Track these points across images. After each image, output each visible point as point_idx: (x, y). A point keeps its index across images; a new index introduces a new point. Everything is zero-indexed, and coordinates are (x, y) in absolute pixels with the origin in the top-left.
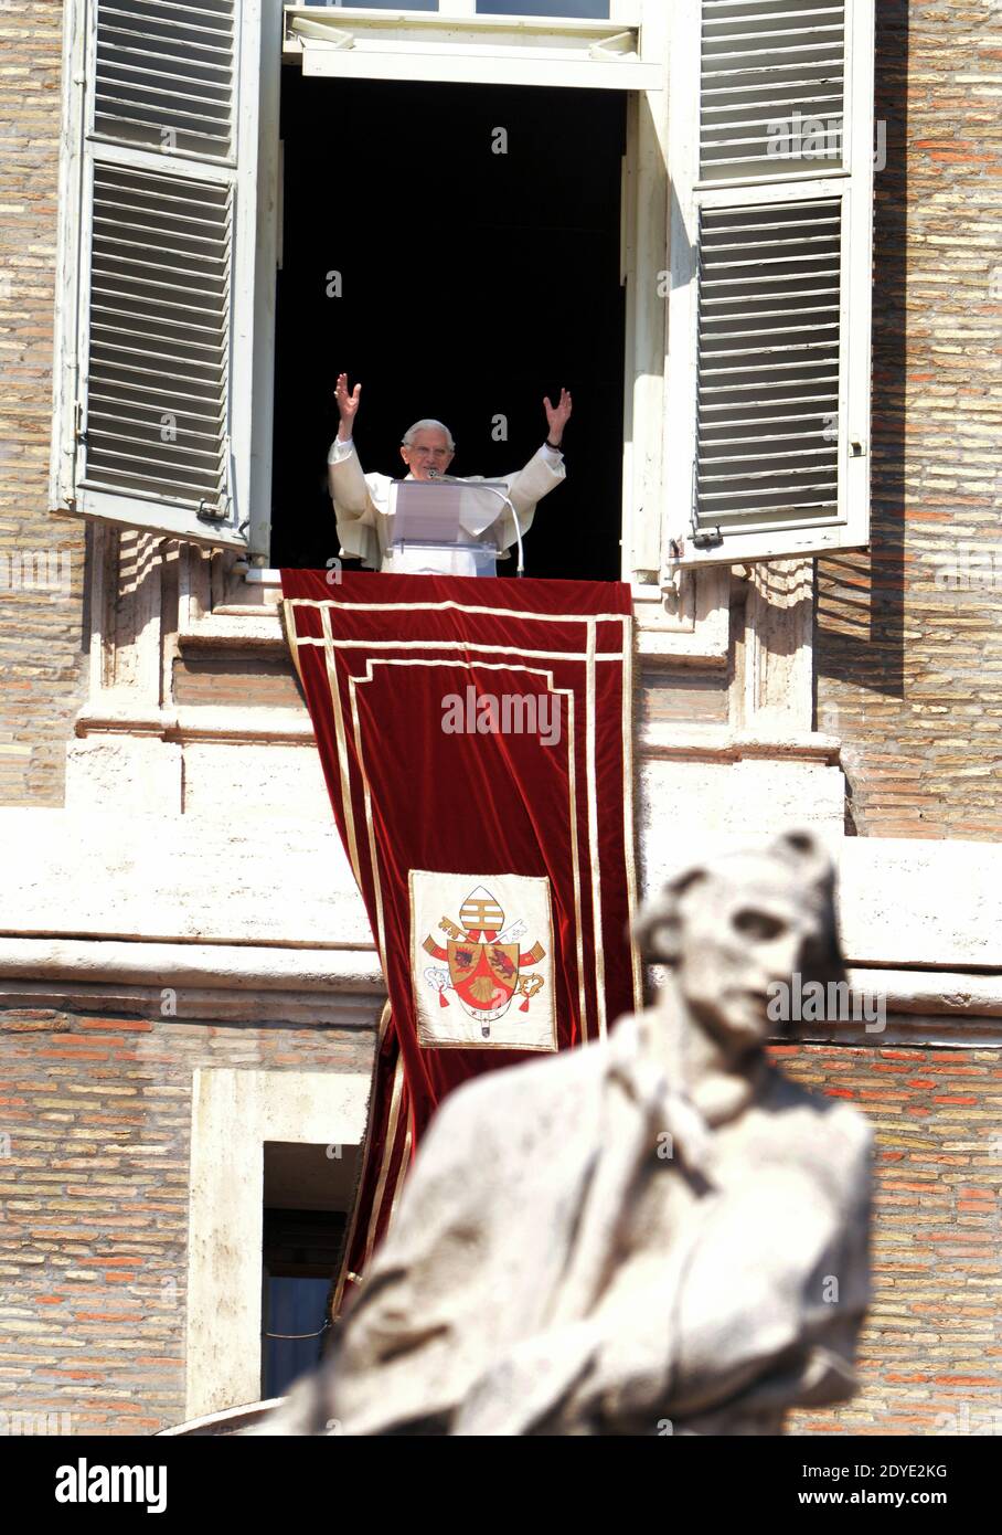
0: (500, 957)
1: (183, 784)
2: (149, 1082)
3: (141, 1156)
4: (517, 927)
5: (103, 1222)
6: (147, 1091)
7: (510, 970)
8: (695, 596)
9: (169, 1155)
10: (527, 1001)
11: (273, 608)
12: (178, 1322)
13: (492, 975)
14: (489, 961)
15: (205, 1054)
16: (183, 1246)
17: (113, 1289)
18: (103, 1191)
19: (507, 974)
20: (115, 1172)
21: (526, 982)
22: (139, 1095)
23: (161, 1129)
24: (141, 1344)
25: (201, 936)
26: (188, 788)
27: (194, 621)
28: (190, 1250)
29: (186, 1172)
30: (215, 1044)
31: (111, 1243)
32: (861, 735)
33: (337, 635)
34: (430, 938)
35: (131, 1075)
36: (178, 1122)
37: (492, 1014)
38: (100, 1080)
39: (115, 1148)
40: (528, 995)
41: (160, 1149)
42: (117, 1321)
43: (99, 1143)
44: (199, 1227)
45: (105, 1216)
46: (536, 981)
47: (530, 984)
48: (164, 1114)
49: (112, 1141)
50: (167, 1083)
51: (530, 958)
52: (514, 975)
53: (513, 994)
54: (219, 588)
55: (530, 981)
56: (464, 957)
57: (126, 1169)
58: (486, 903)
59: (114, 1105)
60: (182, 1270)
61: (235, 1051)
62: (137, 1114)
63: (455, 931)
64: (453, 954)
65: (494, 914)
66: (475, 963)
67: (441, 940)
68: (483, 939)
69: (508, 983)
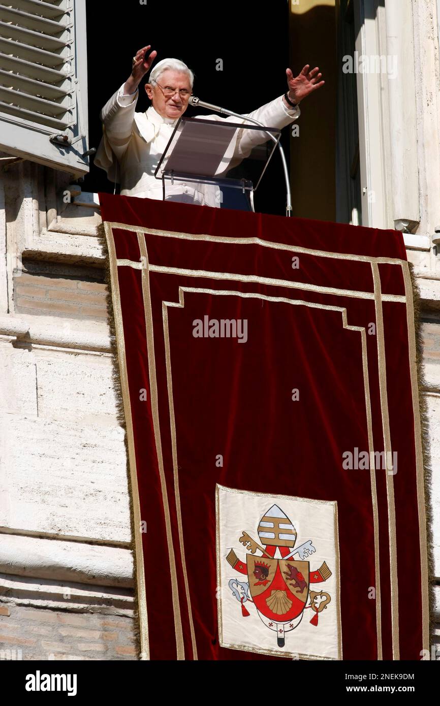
0: (294, 573)
4: (308, 546)
7: (302, 585)
10: (317, 614)
13: (287, 589)
14: (284, 575)
15: (56, 641)
19: (299, 589)
21: (315, 598)
25: (62, 533)
26: (40, 393)
27: (36, 237)
33: (152, 261)
34: (232, 551)
37: (287, 627)
40: (317, 610)
46: (324, 598)
47: (319, 600)
51: (320, 576)
52: (305, 590)
53: (304, 607)
55: (319, 597)
56: (261, 570)
58: (281, 521)
63: (254, 547)
64: (251, 569)
65: (288, 532)
66: (271, 577)
67: (242, 554)
68: (278, 555)
69: (301, 597)
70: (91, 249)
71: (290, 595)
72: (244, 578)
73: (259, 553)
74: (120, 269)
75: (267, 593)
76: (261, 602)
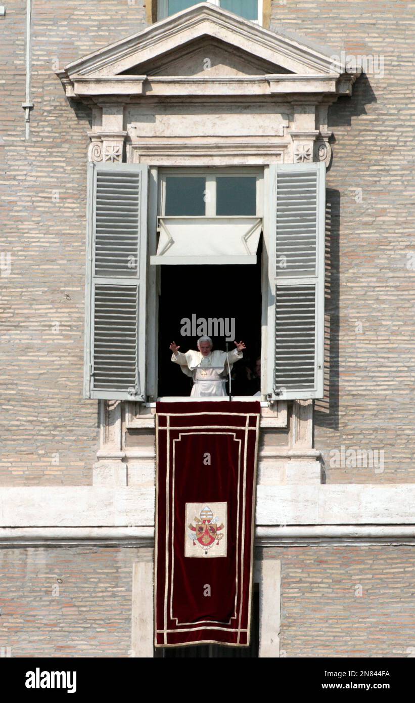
0: (212, 528)
1: (127, 475)
2: (120, 568)
3: (118, 591)
4: (217, 519)
5: (107, 613)
6: (119, 570)
7: (214, 532)
8: (278, 406)
9: (126, 591)
10: (219, 541)
11: (153, 416)
12: (129, 643)
13: (209, 534)
14: (208, 530)
15: (136, 558)
16: (130, 619)
17: (111, 634)
18: (107, 603)
19: (213, 534)
20: (111, 596)
21: (219, 536)
22: (117, 572)
23: (123, 583)
24: (118, 651)
26: (129, 476)
27: (130, 423)
28: (132, 620)
29: (131, 596)
30: (139, 555)
31: (109, 619)
32: (328, 447)
33: (171, 426)
34: (191, 524)
35: (115, 565)
36: (129, 579)
37: (209, 547)
38: (106, 567)
39: (110, 589)
41: (123, 589)
42: (112, 644)
43: (106, 588)
44: (135, 614)
45: (108, 611)
46: (222, 535)
48: (125, 577)
49: (110, 587)
50: (125, 567)
53: (215, 540)
54: (138, 410)
57: (114, 595)
58: (208, 511)
59: (110, 575)
60: (130, 627)
61: (145, 556)
62: (117, 578)
63: (198, 521)
64: (198, 528)
65: (210, 515)
66: (204, 531)
67: (194, 524)
68: (207, 523)
69: (214, 536)
70: (151, 425)
71: (210, 537)
72: (194, 532)
73: (200, 523)
74: (160, 430)
75: (202, 537)
76: (200, 540)
